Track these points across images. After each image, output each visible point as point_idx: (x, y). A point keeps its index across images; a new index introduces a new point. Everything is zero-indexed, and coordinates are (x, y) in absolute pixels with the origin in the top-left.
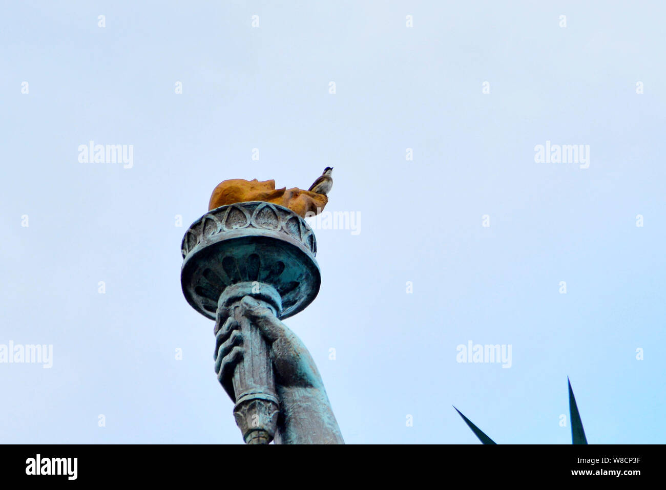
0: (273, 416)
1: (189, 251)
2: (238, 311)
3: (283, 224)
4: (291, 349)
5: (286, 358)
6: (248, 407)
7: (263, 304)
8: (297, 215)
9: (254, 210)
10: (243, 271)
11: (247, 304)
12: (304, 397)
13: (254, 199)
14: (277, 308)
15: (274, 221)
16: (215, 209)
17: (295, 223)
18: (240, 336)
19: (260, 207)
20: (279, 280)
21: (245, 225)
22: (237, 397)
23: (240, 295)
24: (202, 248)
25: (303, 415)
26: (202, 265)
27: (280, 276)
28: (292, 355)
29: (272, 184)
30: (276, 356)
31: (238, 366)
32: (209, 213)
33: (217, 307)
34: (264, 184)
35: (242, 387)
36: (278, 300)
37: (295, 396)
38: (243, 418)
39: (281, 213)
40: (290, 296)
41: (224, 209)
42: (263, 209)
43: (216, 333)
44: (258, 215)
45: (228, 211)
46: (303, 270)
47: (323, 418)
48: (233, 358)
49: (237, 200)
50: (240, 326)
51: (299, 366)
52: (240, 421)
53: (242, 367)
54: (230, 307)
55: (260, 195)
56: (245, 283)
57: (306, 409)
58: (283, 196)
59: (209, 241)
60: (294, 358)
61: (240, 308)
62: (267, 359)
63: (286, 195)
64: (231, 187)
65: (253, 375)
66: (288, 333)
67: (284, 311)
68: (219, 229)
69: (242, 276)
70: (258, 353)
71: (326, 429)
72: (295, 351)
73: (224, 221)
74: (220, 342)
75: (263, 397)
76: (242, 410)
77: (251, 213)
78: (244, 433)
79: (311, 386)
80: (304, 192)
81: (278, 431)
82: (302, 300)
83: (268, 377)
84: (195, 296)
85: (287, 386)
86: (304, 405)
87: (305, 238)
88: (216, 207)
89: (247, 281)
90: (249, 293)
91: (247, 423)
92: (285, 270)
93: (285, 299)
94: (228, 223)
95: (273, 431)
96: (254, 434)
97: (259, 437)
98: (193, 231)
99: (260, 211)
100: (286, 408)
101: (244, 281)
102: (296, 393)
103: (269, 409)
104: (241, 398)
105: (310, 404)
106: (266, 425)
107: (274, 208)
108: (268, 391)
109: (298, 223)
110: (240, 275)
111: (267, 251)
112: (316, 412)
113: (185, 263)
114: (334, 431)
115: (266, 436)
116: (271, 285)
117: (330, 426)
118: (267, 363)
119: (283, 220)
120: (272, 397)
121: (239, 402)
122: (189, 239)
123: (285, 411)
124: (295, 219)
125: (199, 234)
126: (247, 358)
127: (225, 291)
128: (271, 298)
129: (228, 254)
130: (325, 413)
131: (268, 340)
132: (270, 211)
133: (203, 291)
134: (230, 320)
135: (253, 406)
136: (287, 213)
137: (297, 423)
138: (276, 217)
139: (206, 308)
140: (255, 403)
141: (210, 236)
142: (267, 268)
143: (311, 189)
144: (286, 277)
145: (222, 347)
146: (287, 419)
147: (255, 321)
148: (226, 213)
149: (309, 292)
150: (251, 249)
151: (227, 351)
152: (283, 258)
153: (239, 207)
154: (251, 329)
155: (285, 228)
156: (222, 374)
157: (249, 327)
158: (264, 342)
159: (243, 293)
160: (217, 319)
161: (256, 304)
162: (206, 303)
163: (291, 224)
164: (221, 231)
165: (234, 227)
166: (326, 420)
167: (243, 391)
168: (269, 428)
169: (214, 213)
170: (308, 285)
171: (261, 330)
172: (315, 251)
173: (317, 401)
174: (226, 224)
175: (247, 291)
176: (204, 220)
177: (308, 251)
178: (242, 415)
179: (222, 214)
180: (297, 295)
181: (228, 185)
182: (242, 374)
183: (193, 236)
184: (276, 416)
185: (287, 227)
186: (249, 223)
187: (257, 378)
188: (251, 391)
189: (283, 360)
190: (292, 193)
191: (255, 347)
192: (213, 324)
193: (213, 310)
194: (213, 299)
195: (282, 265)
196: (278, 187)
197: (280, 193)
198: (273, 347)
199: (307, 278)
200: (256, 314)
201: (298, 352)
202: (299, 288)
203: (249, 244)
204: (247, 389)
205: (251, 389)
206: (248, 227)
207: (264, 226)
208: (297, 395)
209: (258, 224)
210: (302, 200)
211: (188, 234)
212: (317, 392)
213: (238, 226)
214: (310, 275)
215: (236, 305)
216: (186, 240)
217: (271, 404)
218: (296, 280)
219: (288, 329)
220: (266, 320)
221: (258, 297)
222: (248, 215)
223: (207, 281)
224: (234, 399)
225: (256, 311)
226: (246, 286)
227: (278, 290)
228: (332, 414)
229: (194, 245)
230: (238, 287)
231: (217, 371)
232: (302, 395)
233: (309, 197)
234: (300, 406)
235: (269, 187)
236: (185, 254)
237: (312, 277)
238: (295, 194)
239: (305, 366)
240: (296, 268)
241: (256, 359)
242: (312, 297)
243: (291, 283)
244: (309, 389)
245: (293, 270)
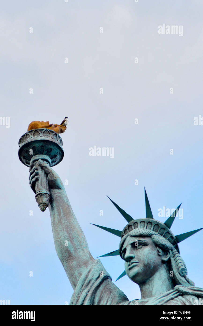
0: (48, 199)
1: (21, 144)
2: (37, 164)
3: (51, 136)
4: (54, 177)
5: (52, 180)
6: (40, 196)
7: (45, 162)
8: (56, 133)
9: (42, 131)
10: (39, 151)
11: (40, 162)
12: (58, 192)
13: (42, 128)
14: (50, 163)
15: (49, 135)
16: (29, 131)
17: (55, 135)
18: (38, 173)
19: (44, 130)
20: (50, 154)
21: (39, 136)
22: (36, 192)
23: (38, 159)
24: (25, 144)
25: (58, 198)
26: (25, 149)
27: (51, 153)
28: (54, 179)
29: (48, 123)
30: (49, 179)
31: (37, 182)
32: (27, 132)
33: (30, 163)
34: (46, 123)
35: (38, 189)
36: (50, 160)
37: (55, 192)
38: (38, 199)
39: (51, 132)
40: (54, 159)
41: (33, 131)
42: (45, 131)
43: (30, 171)
44: (44, 133)
45: (34, 131)
46: (58, 151)
47: (64, 199)
48: (35, 179)
49: (37, 128)
50: (37, 169)
51: (57, 182)
52: (37, 200)
53: (38, 182)
54: (34, 163)
55: (44, 126)
56: (39, 155)
57: (59, 196)
58: (52, 127)
59: (27, 141)
60: (55, 179)
61: (38, 163)
62: (46, 180)
63: (53, 126)
64: (35, 124)
65: (42, 185)
66: (53, 172)
67: (52, 164)
68: (31, 137)
69: (38, 152)
70: (43, 178)
71: (65, 203)
72: (55, 177)
73: (32, 135)
74: (31, 174)
75: (45, 192)
76: (38, 197)
77: (41, 132)
78: (39, 204)
79: (61, 189)
80: (59, 125)
81: (50, 203)
82: (58, 161)
83: (47, 186)
84: (23, 159)
85: (53, 189)
86: (58, 195)
87: (59, 140)
88: (29, 130)
89: (40, 154)
90: (40, 158)
91: (39, 201)
92: (52, 151)
93: (52, 160)
94: (34, 135)
95: (48, 204)
96: (42, 205)
97: (43, 205)
98: (22, 138)
99: (44, 132)
100: (52, 196)
101: (39, 154)
102: (56, 191)
103: (47, 196)
104: (38, 193)
105: (60, 195)
106: (46, 201)
107: (49, 131)
108: (46, 190)
109: (57, 135)
110: (37, 152)
111: (47, 145)
112: (62, 197)
113: (19, 149)
114: (68, 204)
115: (46, 205)
116: (48, 156)
117: (66, 202)
118: (46, 181)
119: (52, 134)
120: (48, 192)
121: (37, 194)
122: (21, 140)
123: (52, 197)
124: (56, 134)
125: (24, 139)
126: (40, 180)
127: (33, 158)
128: (47, 160)
129: (34, 146)
130: (65, 198)
131: (47, 174)
132: (47, 132)
133: (25, 157)
134: (34, 167)
135: (42, 195)
136: (53, 132)
137: (56, 201)
138: (50, 134)
139: (26, 163)
140: (42, 194)
141: (28, 140)
142: (47, 150)
143: (61, 124)
144: (52, 153)
145: (32, 176)
146: (53, 199)
147: (42, 167)
148: (33, 132)
149: (60, 158)
150: (41, 144)
151: (33, 177)
152: (52, 147)
153: (37, 130)
154: (41, 170)
155: (52, 137)
156: (32, 184)
157: (40, 169)
158: (45, 174)
159: (39, 158)
160: (30, 167)
161: (43, 162)
162: (26, 162)
163: (54, 136)
164: (31, 138)
165: (36, 137)
166: (65, 200)
167: (38, 190)
168: (47, 202)
169: (29, 132)
170: (60, 156)
171: (44, 170)
172: (62, 144)
173: (63, 194)
174: (33, 136)
175: (40, 157)
176: (26, 134)
177: (60, 145)
178: (38, 198)
179: (32, 132)
180: (56, 159)
181: (34, 123)
182: (38, 185)
183: (22, 140)
184: (49, 199)
185: (53, 137)
186: (40, 135)
187: (43, 186)
188: (41, 190)
189: (52, 181)
190: (55, 125)
191: (42, 176)
192: (29, 168)
193: (29, 164)
194: (29, 160)
195: (51, 149)
196: (50, 124)
197: (51, 126)
198: (48, 176)
199: (59, 154)
200: (43, 165)
201: (56, 177)
202: (57, 157)
203: (41, 142)
204: (40, 190)
205: (41, 189)
206: (40, 137)
207: (45, 136)
208: (56, 192)
209: (44, 136)
210: (58, 128)
211: (21, 139)
212: (62, 191)
213: (37, 136)
214: (61, 152)
215: (36, 162)
216: (20, 141)
217: (47, 195)
218: (56, 154)
219: (53, 170)
220: (46, 167)
221: (44, 160)
222: (40, 133)
223: (27, 154)
224: (35, 193)
225: (43, 164)
226: (40, 156)
227: (50, 158)
228: (67, 198)
229: (23, 143)
230: (37, 156)
231: (30, 184)
232: (57, 192)
233: (60, 127)
234: (57, 196)
235: (47, 124)
236: (20, 145)
237: (61, 153)
238: (56, 126)
239: (59, 183)
240: (56, 150)
241: (43, 180)
242: (61, 160)
243: (54, 155)
244: (60, 190)
245: (55, 151)
